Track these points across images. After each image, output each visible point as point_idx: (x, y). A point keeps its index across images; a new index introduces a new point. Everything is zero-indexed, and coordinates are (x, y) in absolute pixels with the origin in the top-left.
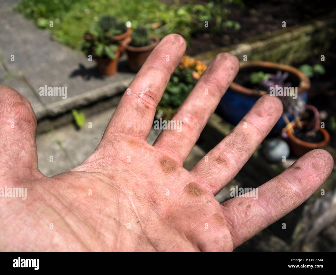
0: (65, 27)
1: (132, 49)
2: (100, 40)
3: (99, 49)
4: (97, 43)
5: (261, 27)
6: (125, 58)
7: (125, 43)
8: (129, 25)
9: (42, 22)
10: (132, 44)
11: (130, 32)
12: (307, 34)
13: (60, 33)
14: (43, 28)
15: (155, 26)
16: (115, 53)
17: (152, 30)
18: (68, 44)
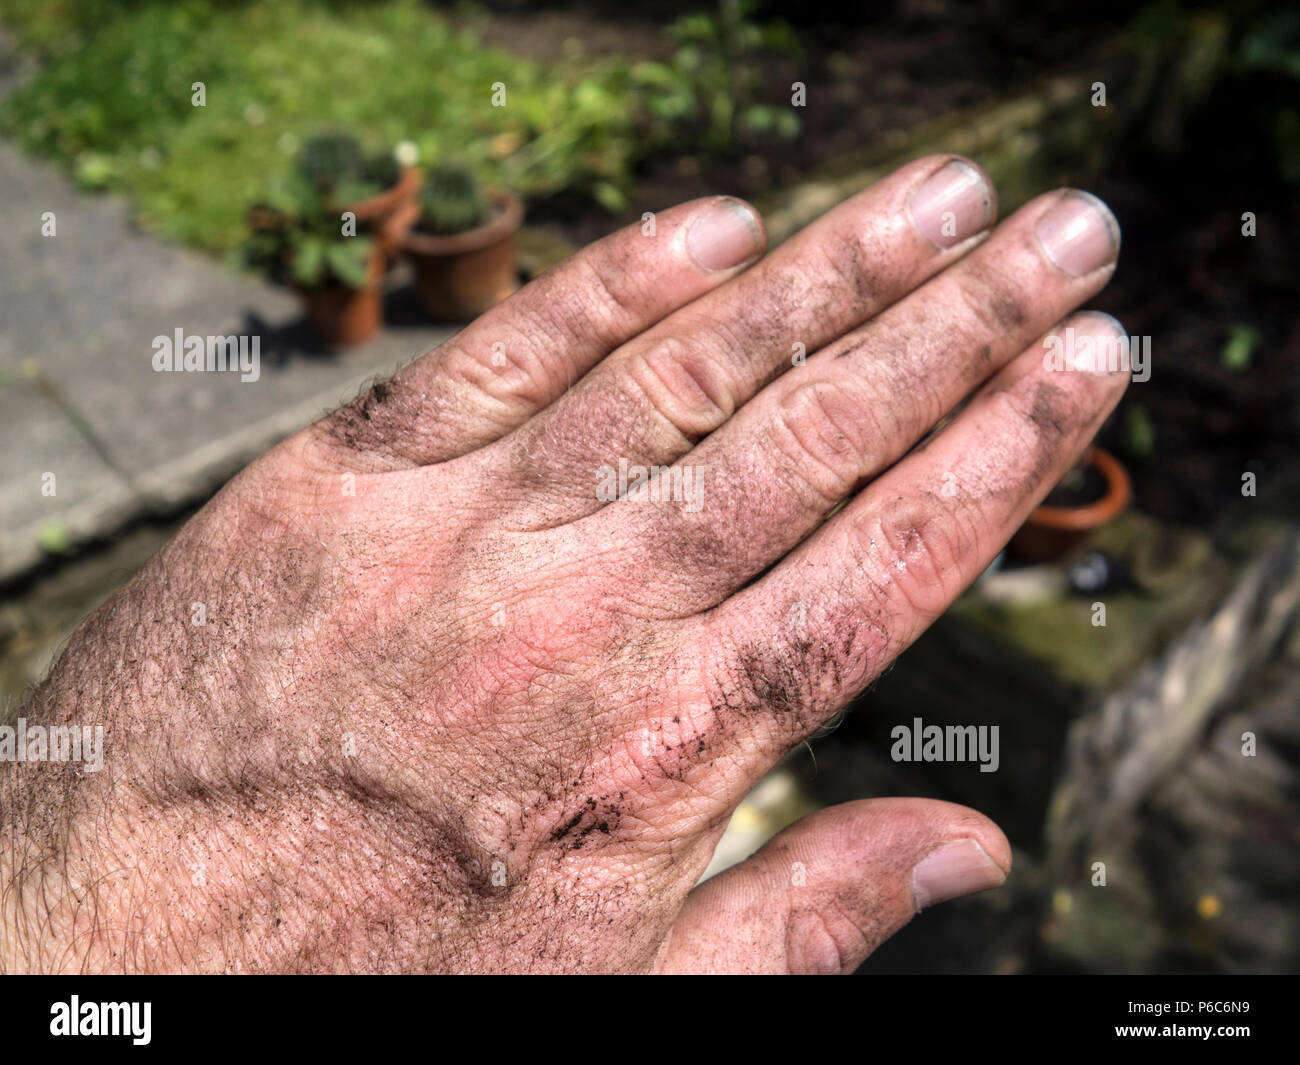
0: (180, 177)
1: (426, 244)
2: (306, 225)
3: (309, 259)
4: (296, 235)
5: (871, 117)
6: (403, 275)
7: (399, 226)
8: (407, 153)
9: (95, 167)
10: (425, 225)
11: (414, 181)
12: (1024, 129)
13: (164, 203)
14: (99, 189)
15: (502, 145)
16: (364, 264)
17: (493, 163)
18: (194, 242)
